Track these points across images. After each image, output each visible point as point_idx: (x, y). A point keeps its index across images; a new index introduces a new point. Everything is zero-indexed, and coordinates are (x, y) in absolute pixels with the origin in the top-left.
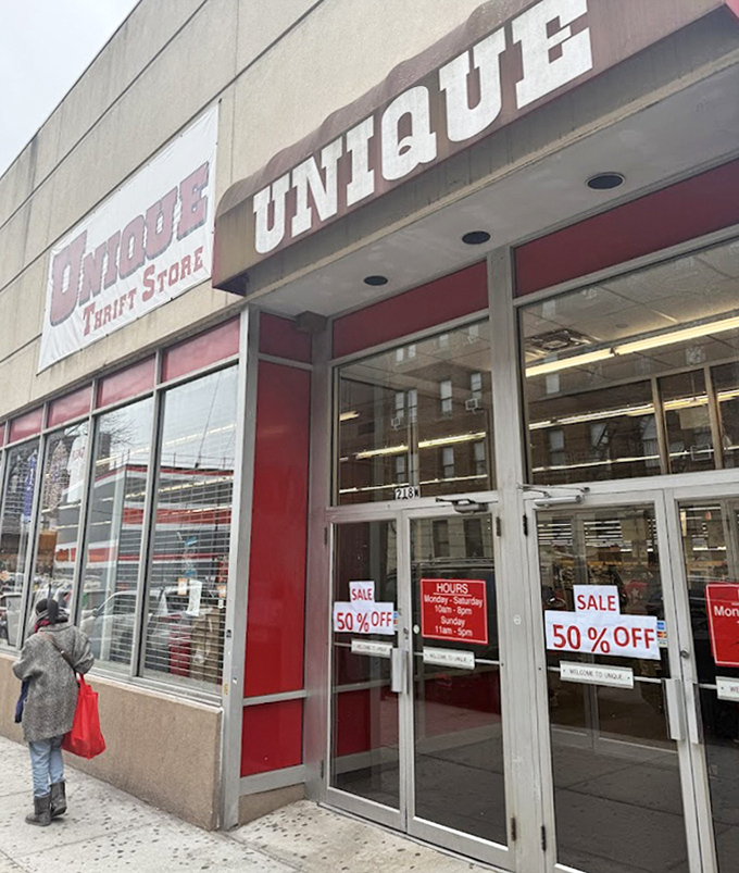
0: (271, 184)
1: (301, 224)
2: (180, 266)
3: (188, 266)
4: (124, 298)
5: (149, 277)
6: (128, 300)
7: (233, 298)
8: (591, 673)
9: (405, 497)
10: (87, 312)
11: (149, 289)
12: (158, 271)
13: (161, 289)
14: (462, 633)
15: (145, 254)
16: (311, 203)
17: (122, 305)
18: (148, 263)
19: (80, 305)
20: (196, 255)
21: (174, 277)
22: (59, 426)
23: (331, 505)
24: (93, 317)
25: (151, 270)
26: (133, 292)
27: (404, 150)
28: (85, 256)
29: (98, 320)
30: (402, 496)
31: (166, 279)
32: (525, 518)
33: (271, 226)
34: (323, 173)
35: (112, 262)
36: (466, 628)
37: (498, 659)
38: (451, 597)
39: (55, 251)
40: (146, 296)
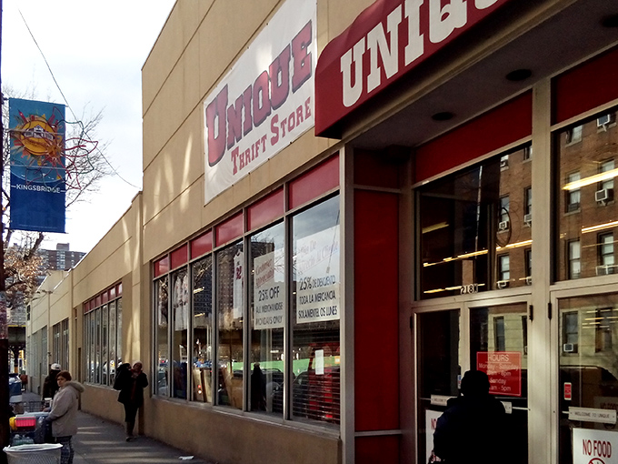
0: (352, 47)
1: (374, 82)
2: (296, 115)
3: (301, 115)
4: (258, 143)
5: (275, 125)
6: (262, 144)
7: (333, 142)
8: (588, 415)
9: (467, 293)
10: (235, 153)
11: (275, 135)
12: (281, 120)
13: (284, 135)
14: (504, 389)
15: (271, 105)
16: (380, 63)
17: (257, 148)
18: (273, 113)
19: (229, 149)
20: (306, 105)
21: (291, 125)
22: (223, 245)
23: (415, 300)
24: (238, 158)
25: (275, 119)
26: (265, 137)
27: (445, 16)
28: (228, 107)
29: (242, 161)
30: (465, 291)
31: (286, 126)
32: (550, 305)
33: (353, 84)
34: (388, 36)
35: (248, 113)
36: (507, 385)
37: (527, 407)
38: (498, 365)
39: (207, 102)
40: (274, 141)
